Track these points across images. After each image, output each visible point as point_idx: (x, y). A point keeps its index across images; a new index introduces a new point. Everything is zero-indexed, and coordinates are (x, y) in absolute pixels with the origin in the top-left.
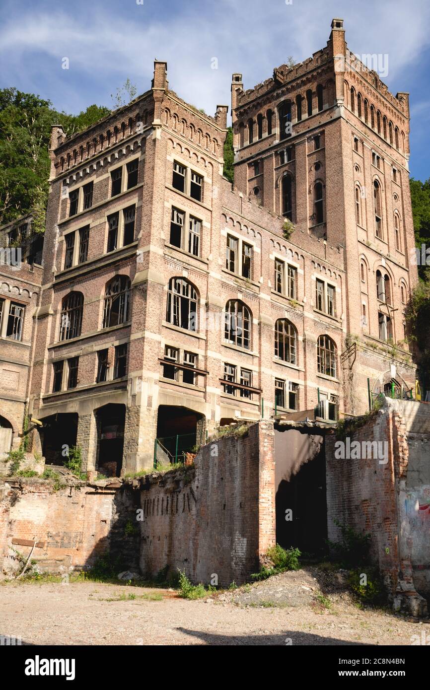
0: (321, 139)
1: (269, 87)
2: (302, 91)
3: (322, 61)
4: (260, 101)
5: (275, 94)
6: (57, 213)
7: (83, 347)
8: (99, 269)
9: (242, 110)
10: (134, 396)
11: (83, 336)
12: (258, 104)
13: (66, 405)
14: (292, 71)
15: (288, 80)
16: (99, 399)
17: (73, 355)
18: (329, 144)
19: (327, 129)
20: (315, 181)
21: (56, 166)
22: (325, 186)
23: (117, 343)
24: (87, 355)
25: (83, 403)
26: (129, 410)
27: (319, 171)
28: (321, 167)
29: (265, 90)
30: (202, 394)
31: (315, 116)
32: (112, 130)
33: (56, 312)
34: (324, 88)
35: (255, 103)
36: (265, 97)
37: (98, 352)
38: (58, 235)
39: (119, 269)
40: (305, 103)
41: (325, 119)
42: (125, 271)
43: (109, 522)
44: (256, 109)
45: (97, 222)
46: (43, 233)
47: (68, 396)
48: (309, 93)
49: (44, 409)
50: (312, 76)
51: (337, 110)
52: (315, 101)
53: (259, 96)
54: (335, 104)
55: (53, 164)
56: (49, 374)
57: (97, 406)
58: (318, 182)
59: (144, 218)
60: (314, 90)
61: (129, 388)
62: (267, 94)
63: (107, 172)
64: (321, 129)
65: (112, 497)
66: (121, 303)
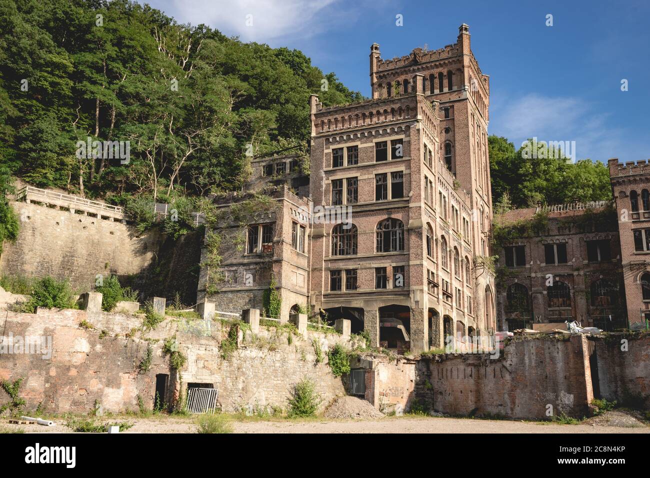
0: (451, 111)
1: (407, 62)
2: (436, 72)
3: (453, 54)
4: (398, 71)
5: (411, 69)
6: (322, 162)
7: (361, 263)
8: (373, 211)
9: (382, 75)
10: (417, 302)
11: (359, 255)
12: (396, 72)
13: (350, 302)
14: (426, 55)
15: (423, 61)
16: (384, 301)
17: (351, 267)
18: (458, 117)
19: (456, 105)
20: (445, 141)
21: (316, 126)
22: (454, 146)
23: (394, 265)
24: (365, 269)
25: (366, 302)
26: (413, 311)
27: (448, 135)
28: (450, 132)
29: (402, 64)
30: (436, 299)
31: (446, 93)
32: (374, 112)
33: (328, 234)
34: (454, 74)
35: (394, 72)
36: (403, 70)
37: (376, 268)
38: (324, 179)
39: (391, 214)
40: (437, 81)
41: (454, 97)
42: (398, 216)
43: (414, 381)
44: (394, 76)
45: (366, 177)
46: (309, 175)
47: (349, 296)
48: (441, 74)
49: (326, 303)
50: (444, 63)
51: (464, 93)
52: (446, 82)
53: (397, 67)
54: (463, 88)
55: (313, 124)
56: (326, 278)
57: (382, 305)
58: (447, 142)
59: (414, 183)
60: (445, 74)
61: (412, 295)
62: (405, 67)
63: (372, 142)
64: (451, 104)
65: (414, 366)
66: (393, 237)
